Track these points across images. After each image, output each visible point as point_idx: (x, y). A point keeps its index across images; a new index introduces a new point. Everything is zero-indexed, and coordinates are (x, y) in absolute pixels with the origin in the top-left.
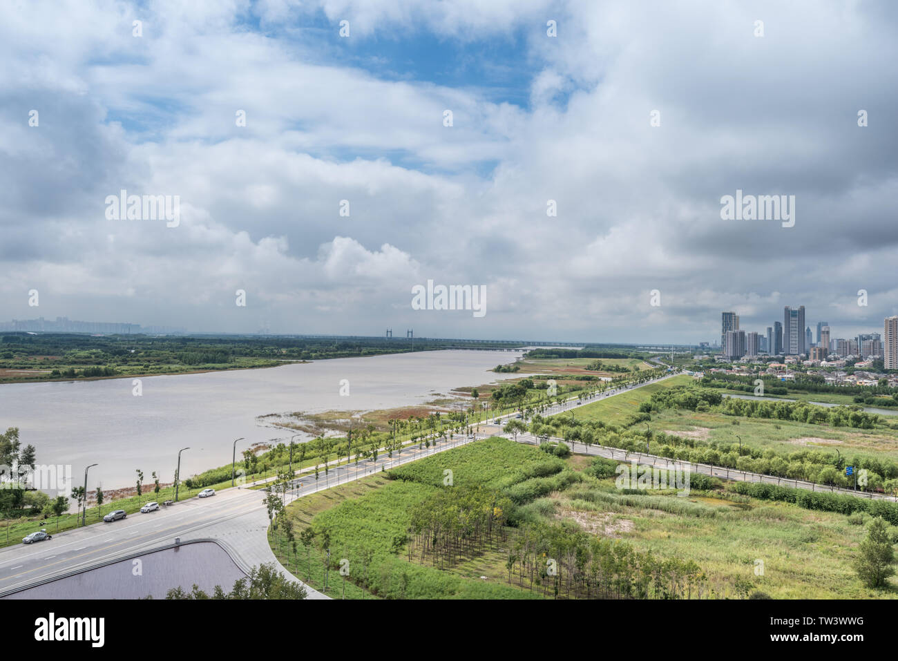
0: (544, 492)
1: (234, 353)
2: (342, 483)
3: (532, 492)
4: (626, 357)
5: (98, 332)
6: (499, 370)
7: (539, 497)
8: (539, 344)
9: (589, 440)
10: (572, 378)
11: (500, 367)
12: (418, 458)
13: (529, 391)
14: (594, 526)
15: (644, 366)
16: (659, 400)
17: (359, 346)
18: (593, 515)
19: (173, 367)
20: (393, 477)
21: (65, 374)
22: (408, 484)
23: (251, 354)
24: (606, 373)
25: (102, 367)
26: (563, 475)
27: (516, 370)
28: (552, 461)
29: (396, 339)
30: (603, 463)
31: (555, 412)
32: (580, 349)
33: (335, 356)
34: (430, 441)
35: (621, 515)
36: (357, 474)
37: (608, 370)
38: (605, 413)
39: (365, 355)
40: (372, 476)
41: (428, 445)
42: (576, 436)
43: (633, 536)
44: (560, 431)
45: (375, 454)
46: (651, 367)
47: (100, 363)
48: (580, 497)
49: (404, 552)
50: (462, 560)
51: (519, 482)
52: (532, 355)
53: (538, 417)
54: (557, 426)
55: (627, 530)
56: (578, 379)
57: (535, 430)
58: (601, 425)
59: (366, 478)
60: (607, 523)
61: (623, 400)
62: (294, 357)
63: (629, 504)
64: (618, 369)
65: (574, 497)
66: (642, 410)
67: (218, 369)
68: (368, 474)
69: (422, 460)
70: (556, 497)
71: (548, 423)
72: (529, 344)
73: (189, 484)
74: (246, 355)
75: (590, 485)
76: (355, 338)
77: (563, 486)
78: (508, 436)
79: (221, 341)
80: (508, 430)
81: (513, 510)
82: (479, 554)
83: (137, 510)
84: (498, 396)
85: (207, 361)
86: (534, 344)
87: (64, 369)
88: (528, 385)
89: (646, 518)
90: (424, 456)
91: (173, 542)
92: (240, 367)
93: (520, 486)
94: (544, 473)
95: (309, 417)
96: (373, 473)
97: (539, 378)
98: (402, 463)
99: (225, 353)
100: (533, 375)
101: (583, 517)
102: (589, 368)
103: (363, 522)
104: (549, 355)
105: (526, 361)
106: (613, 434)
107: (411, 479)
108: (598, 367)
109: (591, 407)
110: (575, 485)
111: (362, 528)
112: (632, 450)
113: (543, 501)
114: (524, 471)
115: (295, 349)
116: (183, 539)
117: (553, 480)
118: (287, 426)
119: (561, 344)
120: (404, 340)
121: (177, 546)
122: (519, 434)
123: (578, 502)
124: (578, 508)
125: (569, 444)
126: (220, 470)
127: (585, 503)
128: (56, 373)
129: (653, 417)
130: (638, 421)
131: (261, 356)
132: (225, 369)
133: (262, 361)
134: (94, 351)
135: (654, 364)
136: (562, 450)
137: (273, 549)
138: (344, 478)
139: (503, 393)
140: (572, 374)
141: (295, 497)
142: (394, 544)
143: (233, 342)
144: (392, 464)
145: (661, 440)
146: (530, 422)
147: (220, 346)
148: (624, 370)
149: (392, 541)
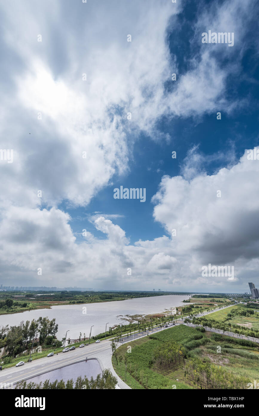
0: (198, 345)
1: (114, 296)
2: (135, 339)
3: (194, 345)
4: (222, 298)
5: (83, 291)
6: (184, 301)
7: (196, 347)
8: (196, 293)
9: (210, 326)
10: (206, 304)
11: (184, 300)
12: (158, 331)
13: (193, 309)
14: (216, 360)
15: (228, 300)
16: (234, 312)
17: (146, 294)
18: (215, 356)
19: (98, 300)
20: (151, 338)
21: (73, 302)
22: (155, 341)
23: (118, 296)
24: (216, 303)
25: (81, 300)
26: (203, 339)
27: (189, 302)
28: (200, 334)
29: (156, 292)
30: (216, 335)
31: (200, 315)
32: (208, 295)
33: (139, 297)
34: (162, 325)
35: (224, 356)
36: (140, 336)
37: (217, 302)
38: (217, 316)
39: (147, 297)
40: (144, 337)
41: (161, 327)
42: (206, 325)
43: (229, 366)
44: (202, 322)
45: (145, 330)
46: (230, 301)
47: (81, 299)
48: (210, 348)
49: (153, 367)
50: (170, 372)
51: (189, 341)
52: (194, 297)
53: (194, 318)
54: (200, 321)
55: (227, 363)
56: (208, 305)
57: (193, 322)
58: (214, 321)
59: (143, 338)
60: (220, 359)
61: (222, 312)
62: (129, 297)
63: (227, 352)
64: (220, 302)
65: (208, 348)
66: (228, 316)
67: (109, 301)
68: (143, 337)
69: (160, 332)
70: (202, 348)
71: (197, 320)
72: (193, 293)
73: (93, 338)
74: (117, 297)
75: (213, 343)
76: (145, 292)
77: (204, 344)
78: (186, 324)
79: (111, 293)
80: (185, 322)
81: (187, 352)
82: (176, 370)
83: (79, 347)
84: (184, 310)
85: (107, 298)
86: (194, 293)
87: (73, 301)
88: (192, 306)
89: (233, 358)
90: (160, 331)
91: (85, 359)
92: (115, 301)
93: (190, 343)
94: (197, 338)
95: (130, 317)
96: (145, 336)
97: (196, 304)
98: (154, 333)
99: (111, 296)
100: (194, 303)
101: (211, 356)
102: (211, 301)
103: (140, 354)
104: (199, 297)
105: (192, 299)
106: (218, 324)
107: (156, 339)
108: (214, 301)
109: (212, 314)
110: (208, 343)
111: (140, 356)
112: (225, 330)
113: (197, 349)
114: (191, 337)
115: (129, 295)
116: (88, 358)
117: (200, 341)
118: (124, 319)
119: (202, 293)
120: (158, 292)
121: (86, 360)
122: (189, 324)
123: (209, 350)
124: (210, 352)
125: (205, 328)
126: (103, 333)
127: (212, 351)
128: (70, 302)
129: (232, 319)
130: (228, 320)
131: (120, 297)
132: (111, 301)
133: (120, 298)
134: (81, 296)
135: (230, 300)
136: (203, 330)
137: (112, 363)
138: (136, 338)
139: (185, 309)
140: (205, 303)
141: (121, 344)
142: (149, 363)
143: (114, 293)
144: (151, 333)
145: (234, 327)
146: (192, 319)
147: (110, 294)
148: (222, 302)
149: (148, 363)
